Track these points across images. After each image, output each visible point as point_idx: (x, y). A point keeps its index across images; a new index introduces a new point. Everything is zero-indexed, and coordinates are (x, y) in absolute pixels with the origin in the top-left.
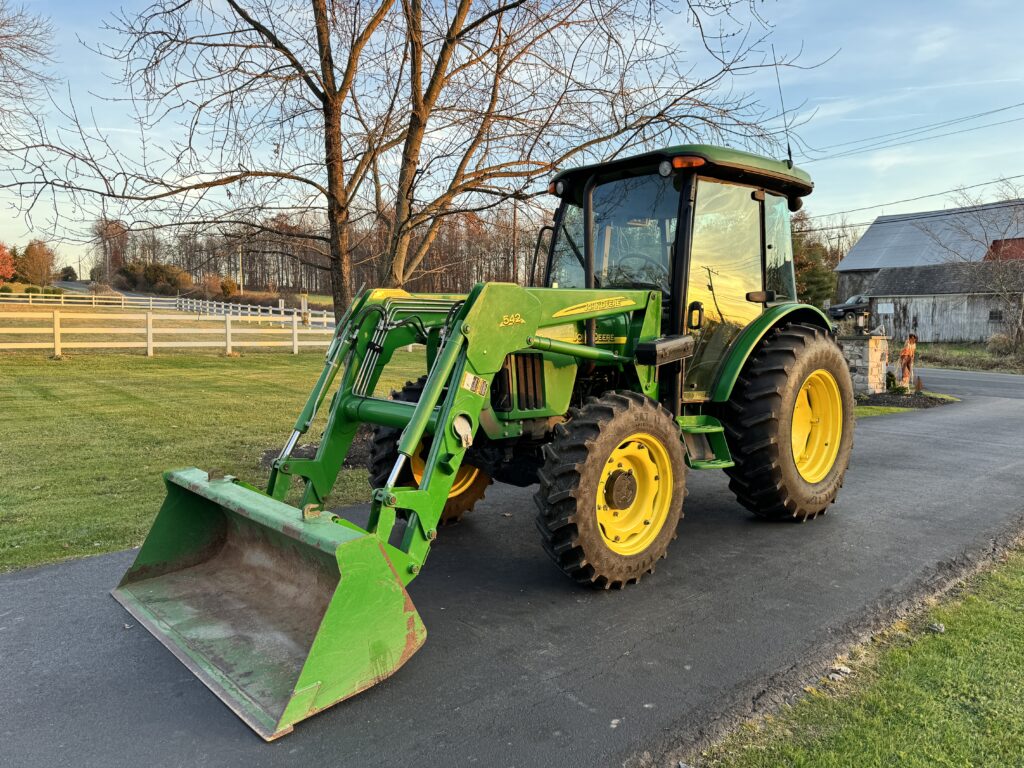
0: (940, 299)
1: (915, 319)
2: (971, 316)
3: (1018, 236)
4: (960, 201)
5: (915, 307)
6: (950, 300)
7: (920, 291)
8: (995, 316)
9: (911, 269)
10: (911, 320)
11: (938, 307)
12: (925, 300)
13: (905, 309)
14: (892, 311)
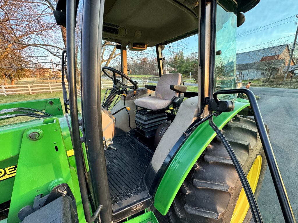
0: (250, 71)
1: (244, 75)
2: (257, 74)
3: (271, 55)
4: (258, 48)
5: (244, 72)
6: (252, 71)
7: (246, 69)
8: (263, 74)
9: (244, 64)
10: (243, 75)
11: (249, 72)
12: (246, 71)
13: (241, 73)
14: (239, 73)
